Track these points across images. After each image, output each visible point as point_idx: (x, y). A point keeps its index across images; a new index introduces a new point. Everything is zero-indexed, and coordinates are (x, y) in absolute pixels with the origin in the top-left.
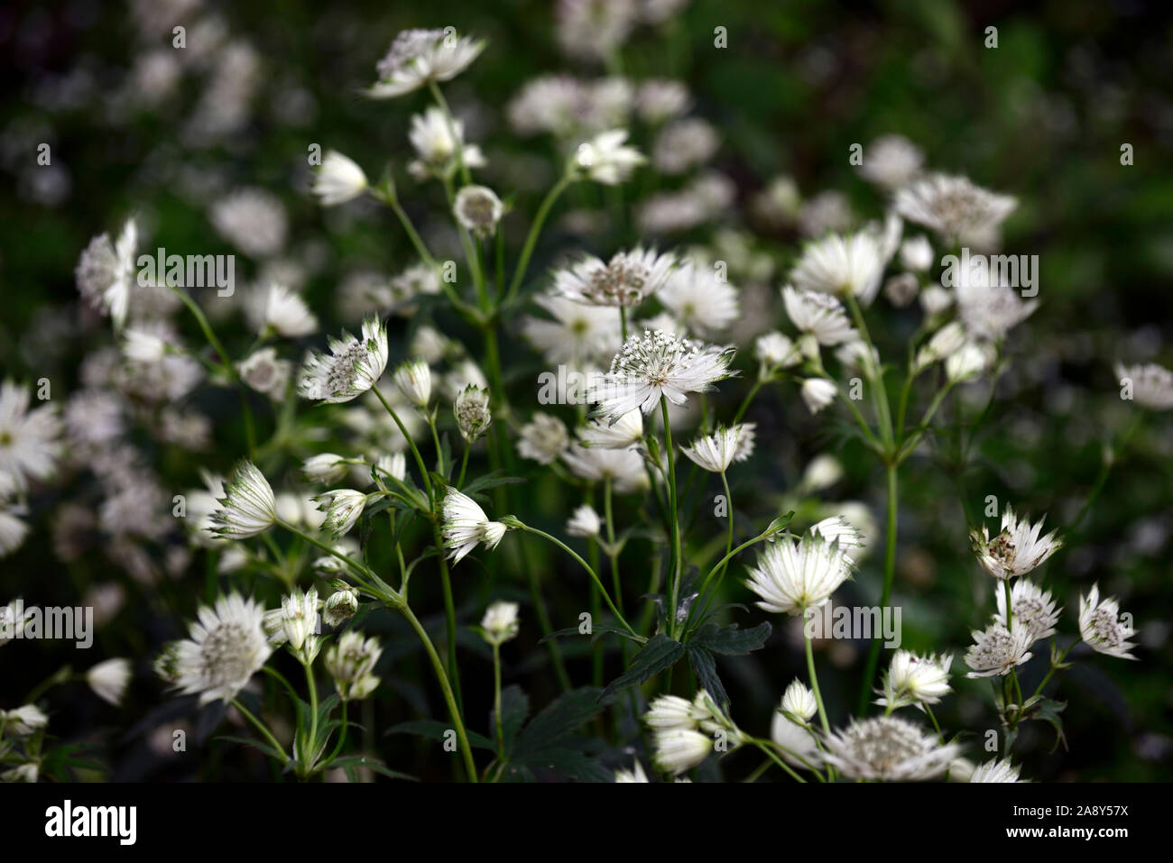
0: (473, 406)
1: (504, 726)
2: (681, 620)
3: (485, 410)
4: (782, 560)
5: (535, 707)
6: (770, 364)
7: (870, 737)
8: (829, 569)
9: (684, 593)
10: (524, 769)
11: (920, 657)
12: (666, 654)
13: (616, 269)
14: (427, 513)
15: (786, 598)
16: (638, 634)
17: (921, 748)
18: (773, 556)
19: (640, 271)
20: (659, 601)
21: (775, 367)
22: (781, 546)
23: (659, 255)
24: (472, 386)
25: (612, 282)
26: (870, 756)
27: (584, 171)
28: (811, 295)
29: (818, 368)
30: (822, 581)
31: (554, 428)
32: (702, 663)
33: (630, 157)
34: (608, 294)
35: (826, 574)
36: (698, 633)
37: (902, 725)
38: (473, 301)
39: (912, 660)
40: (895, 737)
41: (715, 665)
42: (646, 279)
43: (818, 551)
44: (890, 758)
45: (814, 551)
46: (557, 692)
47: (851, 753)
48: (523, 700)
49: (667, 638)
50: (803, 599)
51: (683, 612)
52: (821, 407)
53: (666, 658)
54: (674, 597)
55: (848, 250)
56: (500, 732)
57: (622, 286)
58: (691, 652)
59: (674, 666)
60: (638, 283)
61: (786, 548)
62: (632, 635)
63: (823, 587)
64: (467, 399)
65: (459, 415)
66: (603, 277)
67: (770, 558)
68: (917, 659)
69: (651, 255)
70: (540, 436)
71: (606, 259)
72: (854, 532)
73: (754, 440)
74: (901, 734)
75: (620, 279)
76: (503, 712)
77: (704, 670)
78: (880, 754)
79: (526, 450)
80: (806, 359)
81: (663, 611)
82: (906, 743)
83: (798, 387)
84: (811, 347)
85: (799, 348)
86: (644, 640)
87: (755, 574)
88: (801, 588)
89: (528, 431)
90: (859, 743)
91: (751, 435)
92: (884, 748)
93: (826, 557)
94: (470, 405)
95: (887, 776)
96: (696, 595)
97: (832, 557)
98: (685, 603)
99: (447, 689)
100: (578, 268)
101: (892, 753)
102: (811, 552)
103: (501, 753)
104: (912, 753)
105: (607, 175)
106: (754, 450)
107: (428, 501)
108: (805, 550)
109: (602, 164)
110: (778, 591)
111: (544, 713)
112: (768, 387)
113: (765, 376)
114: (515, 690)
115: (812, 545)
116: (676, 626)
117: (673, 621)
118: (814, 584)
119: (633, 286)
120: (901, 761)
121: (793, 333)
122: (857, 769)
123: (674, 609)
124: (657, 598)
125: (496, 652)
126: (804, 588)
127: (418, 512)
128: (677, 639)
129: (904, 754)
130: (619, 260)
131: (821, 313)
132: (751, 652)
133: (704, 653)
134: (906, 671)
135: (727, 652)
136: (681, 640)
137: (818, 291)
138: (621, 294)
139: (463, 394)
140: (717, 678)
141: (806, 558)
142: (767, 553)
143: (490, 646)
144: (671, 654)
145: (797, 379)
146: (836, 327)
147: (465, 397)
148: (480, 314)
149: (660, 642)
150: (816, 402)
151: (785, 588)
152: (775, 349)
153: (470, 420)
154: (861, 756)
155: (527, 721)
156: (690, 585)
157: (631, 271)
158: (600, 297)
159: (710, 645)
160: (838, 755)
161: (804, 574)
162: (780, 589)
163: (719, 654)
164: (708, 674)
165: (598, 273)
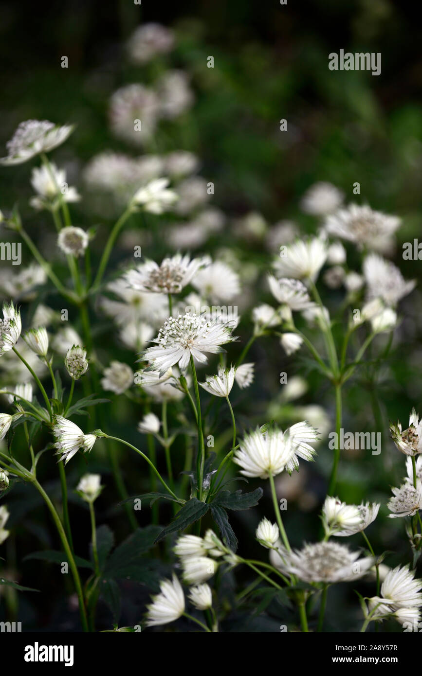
0: (77, 358)
1: (99, 553)
2: (206, 487)
3: (84, 360)
4: (255, 445)
5: (118, 540)
6: (261, 324)
7: (317, 556)
8: (285, 449)
9: (207, 470)
10: (112, 581)
11: (342, 502)
12: (197, 511)
13: (165, 270)
14: (48, 423)
15: (259, 468)
16: (179, 498)
17: (349, 561)
18: (249, 442)
19: (180, 269)
20: (192, 476)
21: (264, 327)
22: (254, 436)
23: (191, 259)
24: (76, 346)
25: (163, 278)
26: (318, 567)
27: (141, 206)
28: (286, 281)
29: (291, 326)
30: (281, 457)
31: (124, 370)
32: (220, 516)
33: (169, 196)
34: (161, 286)
35: (283, 452)
36: (217, 497)
37: (336, 547)
38: (72, 288)
39: (337, 503)
40: (332, 555)
41: (228, 517)
42: (183, 276)
43: (277, 437)
44: (330, 568)
45: (275, 438)
46: (131, 531)
47: (305, 566)
48: (110, 535)
49: (198, 501)
50: (269, 468)
51: (207, 483)
52: (294, 351)
53: (197, 513)
54: (201, 473)
55: (309, 250)
56: (96, 557)
57: (169, 281)
58: (212, 510)
59: (203, 518)
60: (179, 279)
61: (257, 437)
62: (175, 499)
63: (281, 460)
64: (72, 354)
65: (69, 365)
66: (157, 275)
67: (248, 444)
68: (340, 502)
69: (187, 259)
70: (116, 375)
71: (159, 262)
72: (314, 431)
73: (254, 373)
74: (336, 552)
75: (167, 276)
76: (98, 543)
77: (221, 521)
78: (324, 567)
79: (107, 384)
80: (284, 321)
81: (194, 482)
82: (339, 559)
83: (279, 339)
84: (287, 314)
85: (279, 314)
86: (184, 502)
87: (239, 454)
88: (268, 461)
89: (108, 372)
90: (310, 559)
91: (252, 371)
92: (326, 562)
93: (283, 441)
94: (75, 358)
95: (328, 579)
96: (214, 472)
97: (286, 441)
98: (208, 476)
99: (61, 531)
100: (141, 268)
101: (331, 565)
102: (273, 439)
103: (97, 570)
104: (343, 564)
105: (155, 208)
106: (254, 379)
107: (49, 416)
108: (269, 438)
109: (152, 201)
110: (254, 465)
111: (124, 544)
112: (260, 339)
113: (258, 332)
114: (105, 528)
115: (273, 435)
116: (203, 492)
117: (201, 488)
118: (276, 459)
119: (176, 280)
120: (336, 570)
121: (275, 304)
122: (310, 576)
123: (201, 481)
124: (190, 474)
125: (91, 507)
126: (270, 461)
127: (43, 423)
128: (204, 500)
129: (338, 565)
130: (166, 263)
131: (292, 293)
132: (250, 508)
133: (221, 510)
134: (334, 510)
135: (235, 508)
136: (206, 502)
137: (289, 278)
138: (168, 286)
139: (70, 352)
140: (229, 525)
141: (270, 443)
142: (246, 440)
143: (87, 503)
144: (200, 511)
145: (278, 334)
146: (301, 301)
147: (71, 352)
148: (76, 296)
149: (193, 504)
150: (290, 348)
151: (258, 462)
152: (264, 315)
153: (75, 367)
154: (312, 567)
155: (113, 549)
156: (211, 465)
157: (174, 271)
158: (156, 288)
159: (224, 504)
160: (297, 567)
161: (269, 453)
162: (254, 462)
163: (231, 510)
164: (224, 523)
165: (154, 272)
